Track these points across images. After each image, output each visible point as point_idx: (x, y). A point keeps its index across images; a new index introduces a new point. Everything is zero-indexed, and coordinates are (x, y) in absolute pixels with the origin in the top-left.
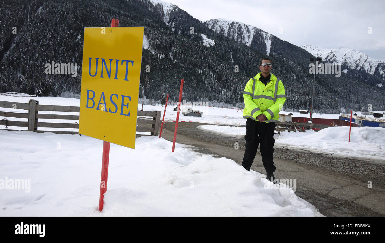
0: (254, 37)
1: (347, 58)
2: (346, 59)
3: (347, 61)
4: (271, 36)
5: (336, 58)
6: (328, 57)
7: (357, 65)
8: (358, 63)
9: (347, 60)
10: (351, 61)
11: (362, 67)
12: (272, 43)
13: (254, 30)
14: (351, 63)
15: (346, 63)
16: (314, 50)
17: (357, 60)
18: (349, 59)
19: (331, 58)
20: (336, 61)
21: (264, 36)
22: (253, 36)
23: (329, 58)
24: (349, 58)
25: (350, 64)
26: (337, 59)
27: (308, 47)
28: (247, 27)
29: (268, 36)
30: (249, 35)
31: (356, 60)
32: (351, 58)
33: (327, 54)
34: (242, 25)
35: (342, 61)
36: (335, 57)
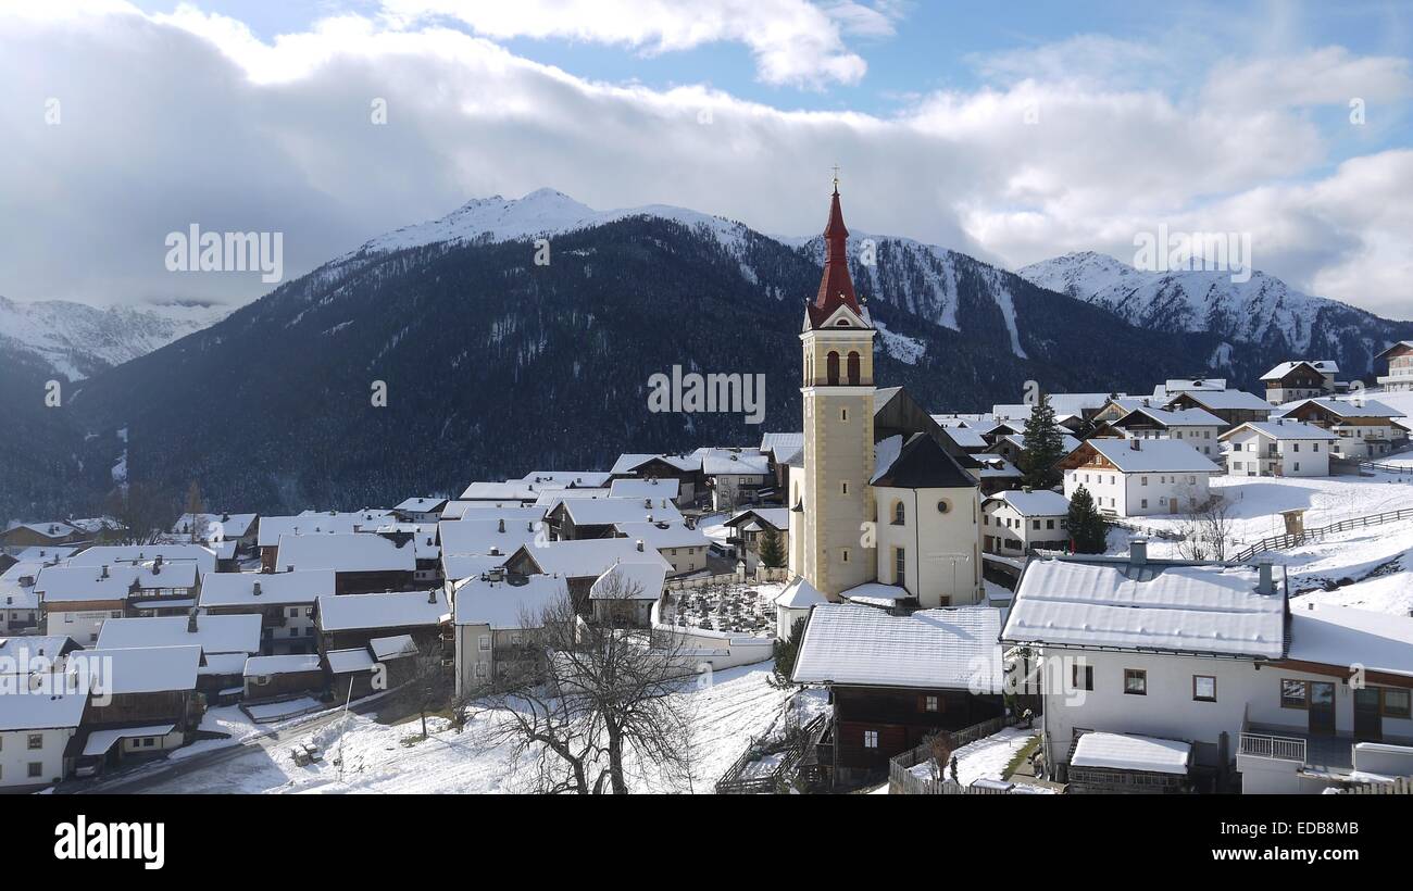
0: (958, 286)
1: (1222, 298)
2: (1218, 300)
3: (1222, 305)
4: (1003, 278)
5: (1188, 301)
6: (1159, 295)
7: (1256, 320)
8: (1256, 311)
9: (1221, 302)
10: (1234, 306)
11: (1272, 327)
12: (1015, 300)
13: (951, 263)
14: (1236, 314)
15: (1222, 314)
16: (1106, 269)
17: (1254, 302)
18: (1227, 298)
19: (1171, 301)
20: (1187, 310)
21: (986, 278)
22: (954, 284)
23: (1163, 301)
24: (1228, 295)
25: (1234, 318)
26: (1190, 302)
27: (1086, 262)
28: (927, 252)
29: (996, 277)
30: (944, 282)
31: (1251, 300)
32: (1235, 296)
33: (1153, 285)
34: (913, 248)
35: (1206, 308)
36: (1183, 297)
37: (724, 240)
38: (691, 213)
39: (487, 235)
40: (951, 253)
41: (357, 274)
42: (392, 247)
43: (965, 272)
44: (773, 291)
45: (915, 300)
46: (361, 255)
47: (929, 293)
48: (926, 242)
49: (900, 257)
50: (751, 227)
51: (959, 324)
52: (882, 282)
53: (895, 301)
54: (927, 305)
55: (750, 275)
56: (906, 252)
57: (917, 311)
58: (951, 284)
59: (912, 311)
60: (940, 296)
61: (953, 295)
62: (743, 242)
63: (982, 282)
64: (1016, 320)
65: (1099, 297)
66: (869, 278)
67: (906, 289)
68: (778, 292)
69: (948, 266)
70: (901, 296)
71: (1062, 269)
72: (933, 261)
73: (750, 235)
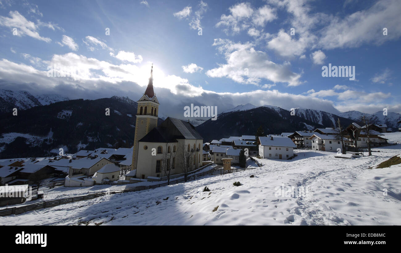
37: (276, 110)
38: (271, 106)
39: (239, 110)
40: (321, 111)
41: (220, 116)
42: (226, 112)
43: (324, 114)
44: (285, 118)
45: (313, 119)
46: (222, 113)
47: (316, 118)
48: (315, 109)
49: (310, 112)
50: (281, 108)
51: (323, 124)
52: (306, 116)
53: (309, 120)
54: (316, 120)
55: (281, 115)
56: (311, 111)
57: (314, 121)
58: (321, 116)
59: (313, 121)
60: (318, 119)
61: (321, 118)
62: (280, 110)
63: (328, 116)
64: (335, 123)
65: (357, 119)
66: (304, 116)
67: (311, 118)
68: (286, 118)
69: (320, 114)
70: (310, 118)
71: (347, 114)
72: (317, 113)
73: (281, 109)
